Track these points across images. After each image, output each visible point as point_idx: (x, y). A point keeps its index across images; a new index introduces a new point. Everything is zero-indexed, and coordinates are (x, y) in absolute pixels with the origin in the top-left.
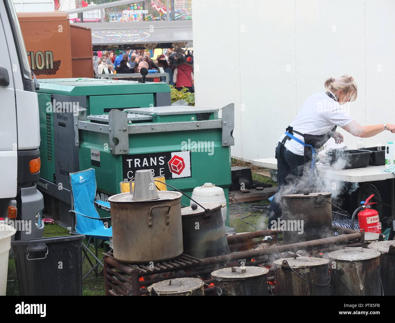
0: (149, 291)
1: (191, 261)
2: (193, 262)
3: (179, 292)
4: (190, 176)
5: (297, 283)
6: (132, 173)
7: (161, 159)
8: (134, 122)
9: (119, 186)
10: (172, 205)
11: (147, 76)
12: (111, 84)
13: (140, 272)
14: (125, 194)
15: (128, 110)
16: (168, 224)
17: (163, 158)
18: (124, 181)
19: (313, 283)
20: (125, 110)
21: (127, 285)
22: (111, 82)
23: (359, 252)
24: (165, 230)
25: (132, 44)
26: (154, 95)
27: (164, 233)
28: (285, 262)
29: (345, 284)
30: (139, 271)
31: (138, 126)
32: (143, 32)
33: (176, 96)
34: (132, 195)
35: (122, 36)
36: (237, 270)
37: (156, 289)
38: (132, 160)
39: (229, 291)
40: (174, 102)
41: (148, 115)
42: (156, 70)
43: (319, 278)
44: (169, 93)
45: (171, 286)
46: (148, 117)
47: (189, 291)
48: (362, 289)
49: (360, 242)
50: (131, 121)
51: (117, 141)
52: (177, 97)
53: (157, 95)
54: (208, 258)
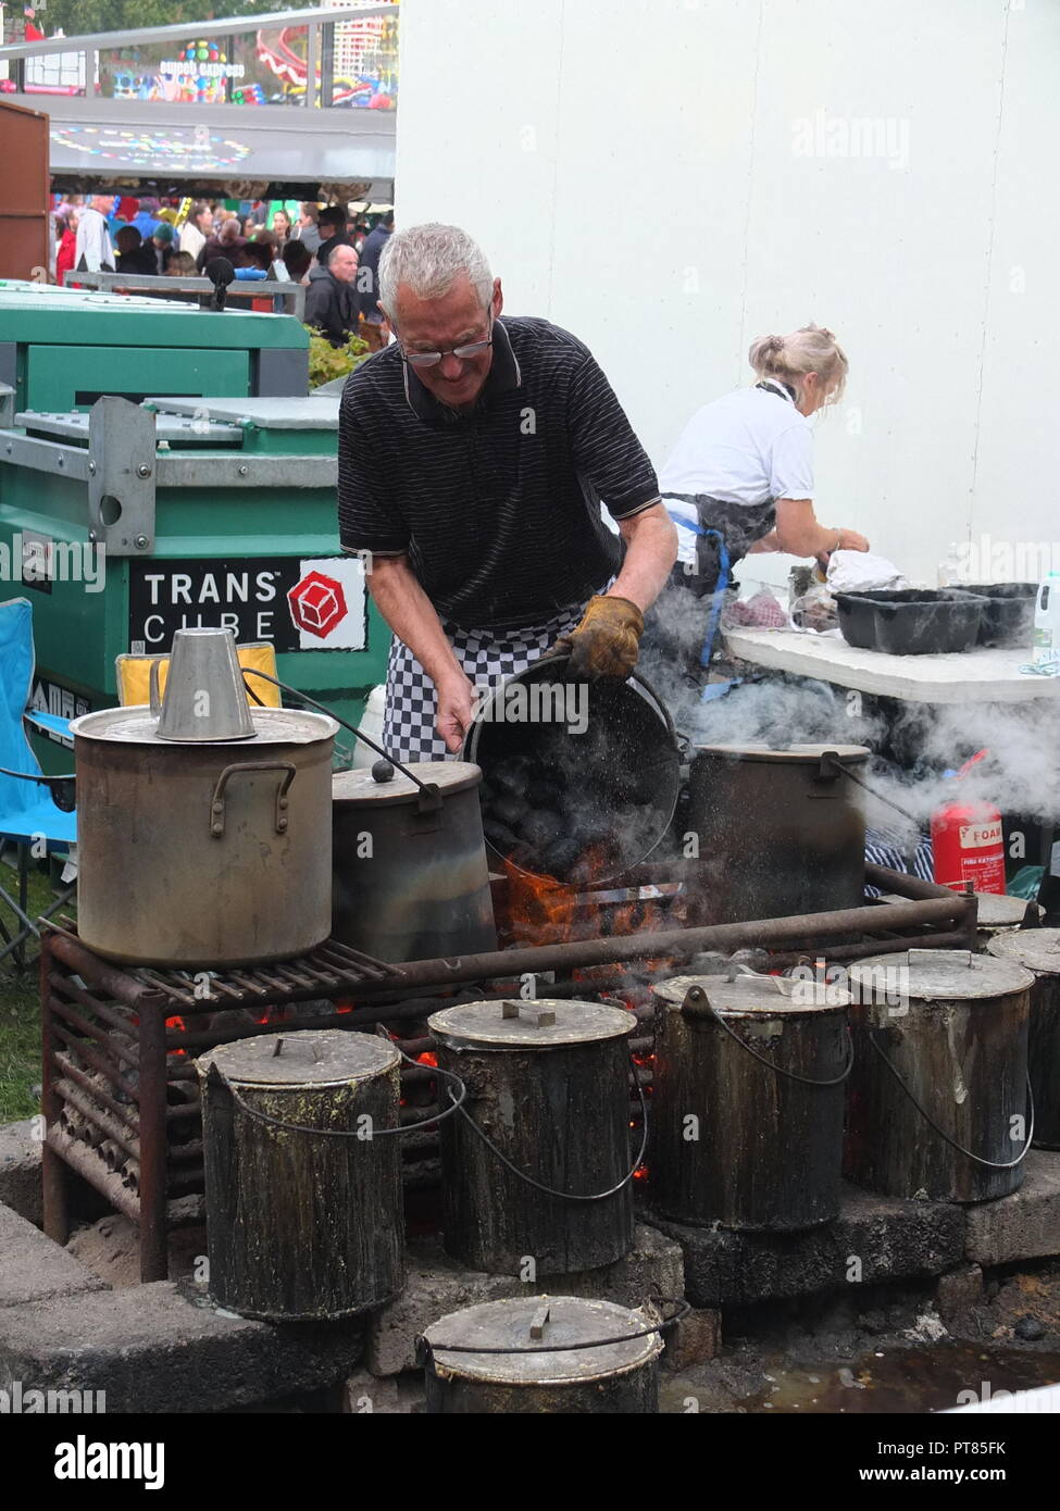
0: (200, 1072)
1: (358, 971)
2: (364, 973)
3: (309, 1086)
4: (363, 647)
5: (734, 1071)
6: (162, 622)
7: (265, 580)
8: (177, 445)
9: (114, 667)
10: (301, 765)
11: (232, 289)
12: (106, 307)
13: (171, 999)
14: (131, 712)
15: (161, 404)
16: (281, 831)
17: (270, 577)
18: (130, 652)
19: (791, 1074)
20: (149, 401)
21: (122, 1039)
22: (106, 302)
23: (959, 969)
24: (269, 852)
25: (186, 178)
26: (250, 356)
27: (267, 864)
28: (697, 992)
29: (902, 1080)
30: (168, 995)
31: (192, 460)
32: (223, 140)
33: (326, 363)
34: (158, 718)
35: (151, 147)
36: (522, 1013)
37: (227, 1070)
38: (162, 577)
39: (489, 1087)
40: (316, 387)
41: (227, 423)
42: (263, 272)
43: (814, 1055)
44: (303, 353)
45: (282, 1062)
46: (226, 433)
47: (346, 1085)
48: (960, 1100)
49: (964, 928)
50: (170, 441)
51: (113, 509)
52: (329, 368)
53: (262, 355)
54: (418, 962)
